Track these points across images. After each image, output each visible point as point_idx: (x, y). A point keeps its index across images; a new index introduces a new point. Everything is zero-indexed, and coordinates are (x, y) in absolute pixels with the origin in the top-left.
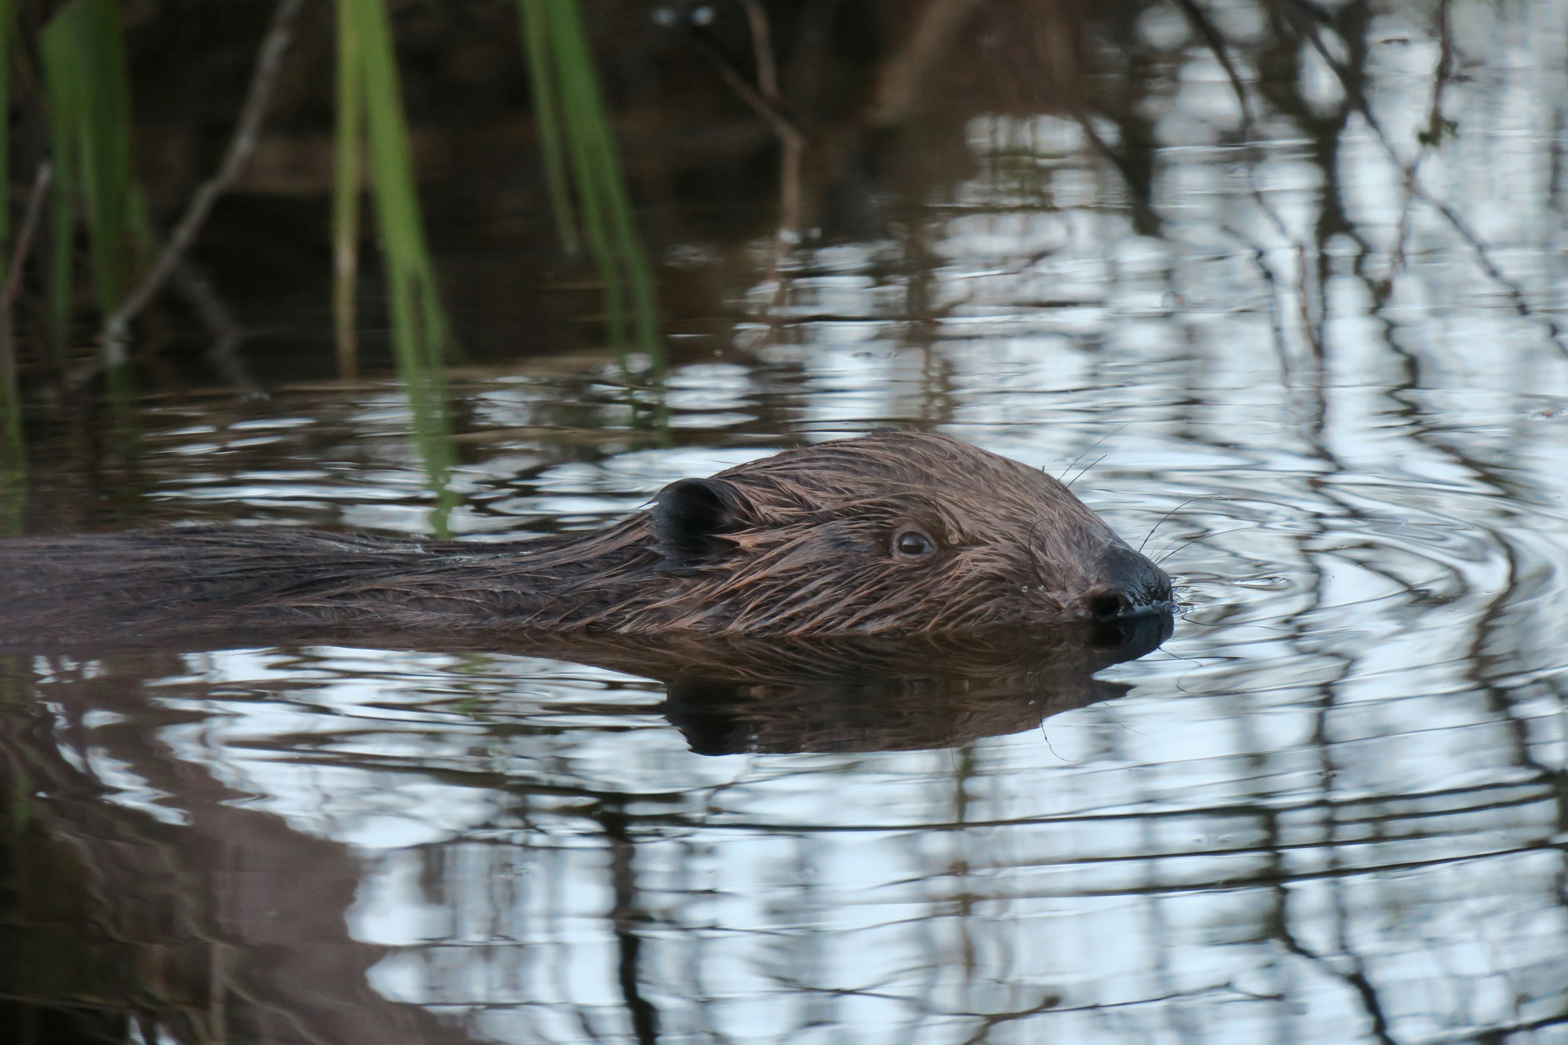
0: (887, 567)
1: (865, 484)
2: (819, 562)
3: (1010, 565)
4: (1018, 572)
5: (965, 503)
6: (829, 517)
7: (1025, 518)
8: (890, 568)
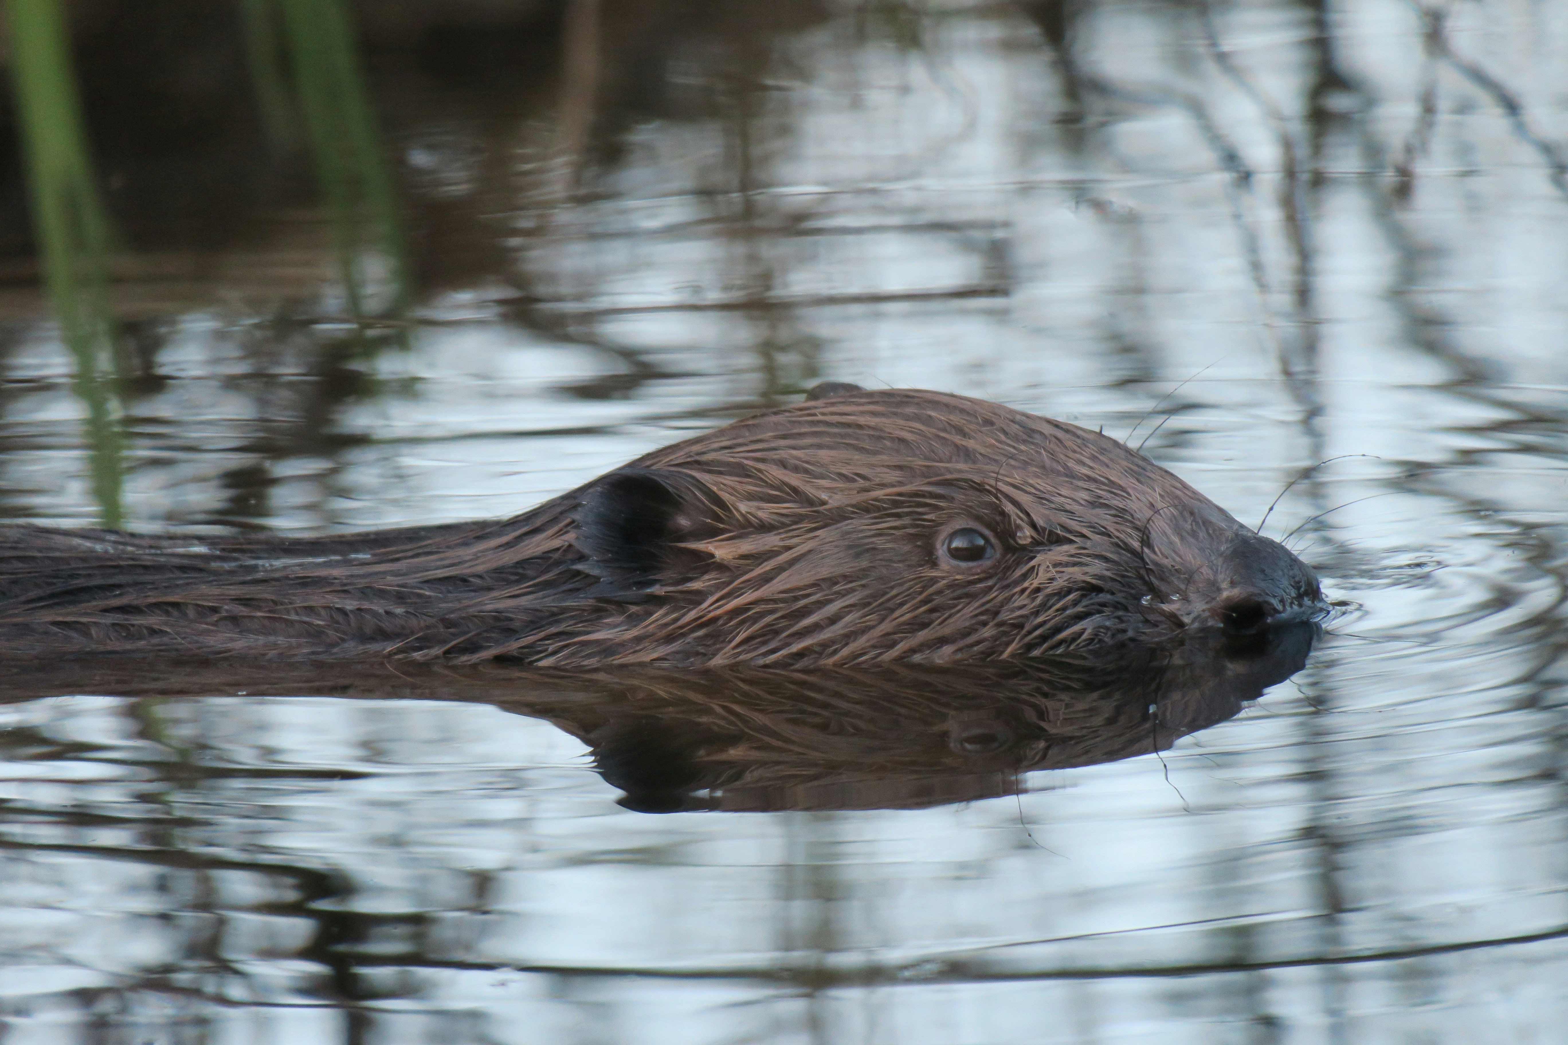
0: (934, 580)
1: (883, 466)
2: (835, 577)
3: (1107, 570)
4: (1119, 579)
5: (1032, 486)
6: (840, 516)
7: (1116, 502)
8: (939, 582)
